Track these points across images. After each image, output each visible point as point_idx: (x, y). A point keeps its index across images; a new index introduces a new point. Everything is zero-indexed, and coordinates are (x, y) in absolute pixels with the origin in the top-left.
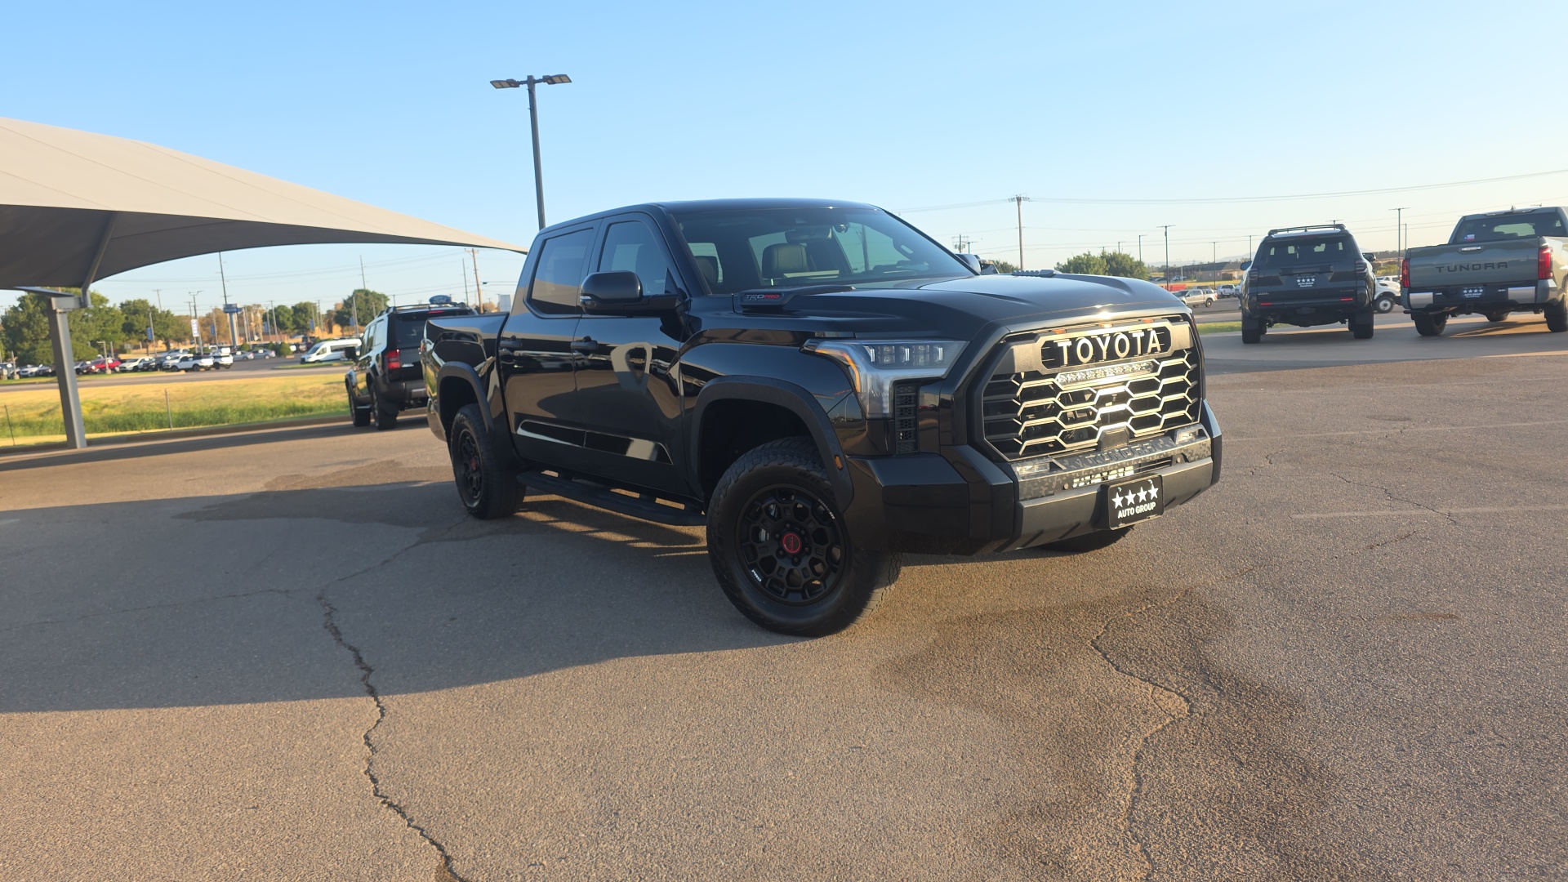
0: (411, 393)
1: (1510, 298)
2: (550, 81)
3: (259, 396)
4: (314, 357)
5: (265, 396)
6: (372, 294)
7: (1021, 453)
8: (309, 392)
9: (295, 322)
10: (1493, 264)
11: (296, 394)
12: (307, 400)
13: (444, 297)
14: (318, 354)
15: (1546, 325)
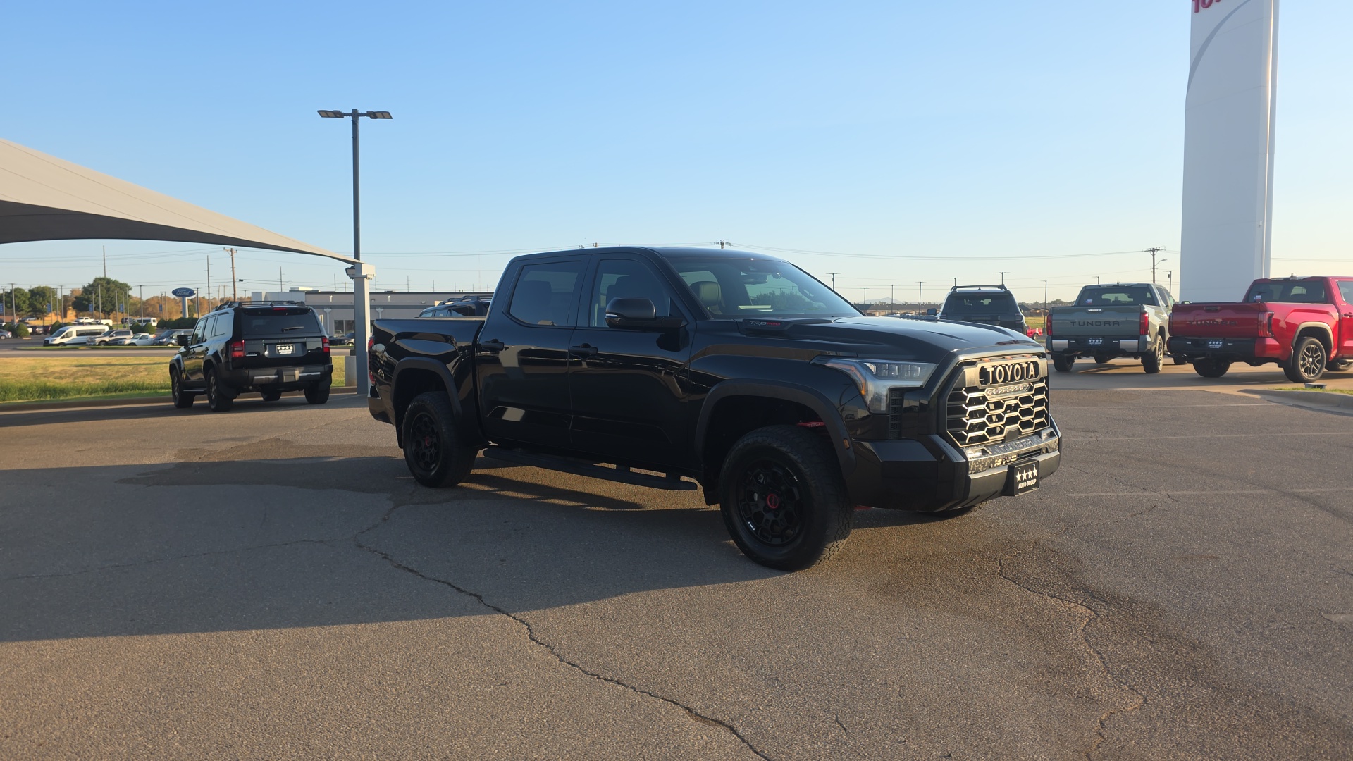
0: (253, 379)
1: (1121, 347)
2: (372, 116)
3: (6, 375)
4: (58, 340)
5: (14, 375)
6: (113, 282)
7: (967, 442)
8: (60, 373)
9: (31, 305)
10: (1110, 322)
11: (46, 375)
12: (57, 381)
13: (188, 290)
14: (63, 338)
15: (1143, 367)
